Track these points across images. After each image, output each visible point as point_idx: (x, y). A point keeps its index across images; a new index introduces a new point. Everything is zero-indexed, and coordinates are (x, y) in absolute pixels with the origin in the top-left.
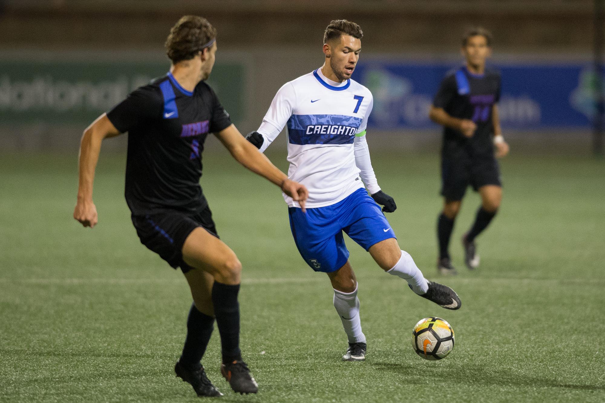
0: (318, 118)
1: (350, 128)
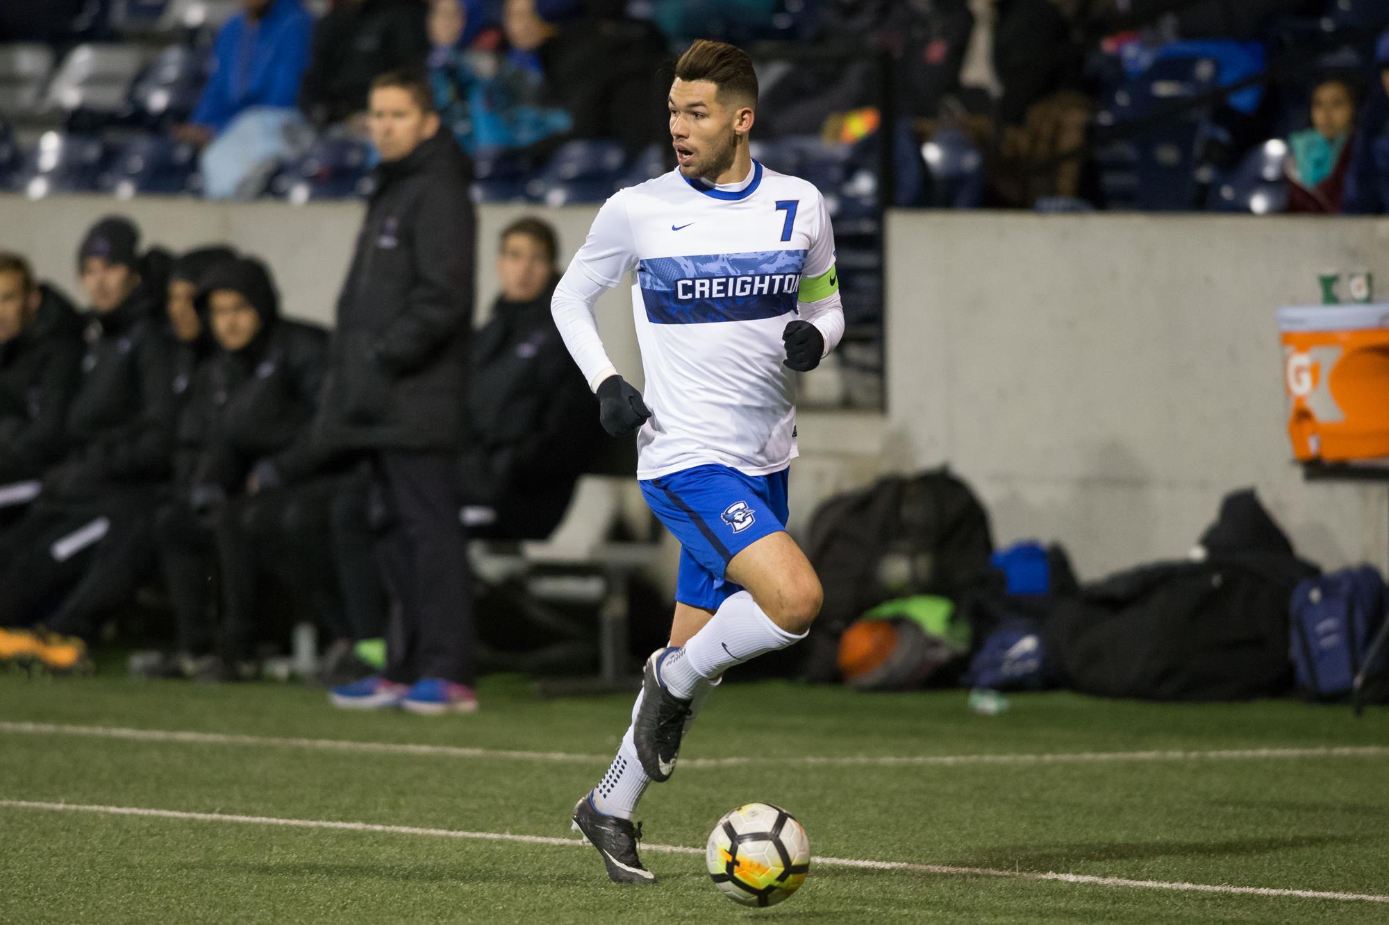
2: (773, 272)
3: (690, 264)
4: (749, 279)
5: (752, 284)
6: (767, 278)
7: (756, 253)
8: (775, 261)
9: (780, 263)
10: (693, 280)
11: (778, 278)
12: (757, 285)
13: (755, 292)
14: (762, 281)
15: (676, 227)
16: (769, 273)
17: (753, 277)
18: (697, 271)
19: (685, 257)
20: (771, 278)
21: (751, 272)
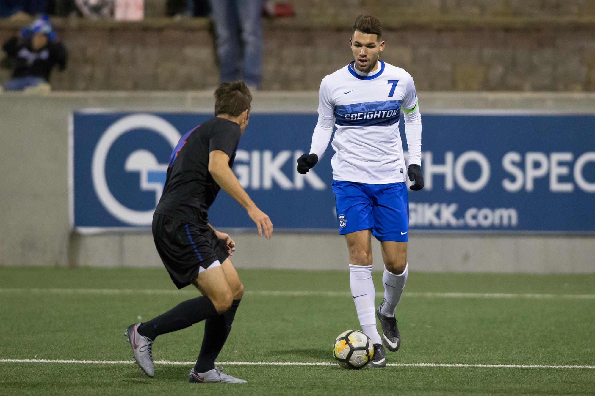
0: (353, 108)
1: (386, 111)
2: (383, 110)
3: (350, 108)
4: (373, 113)
5: (374, 114)
6: (380, 112)
7: (376, 102)
8: (384, 105)
9: (386, 106)
10: (351, 114)
11: (384, 112)
12: (376, 115)
13: (375, 117)
14: (378, 113)
15: (346, 92)
16: (381, 110)
17: (374, 112)
18: (352, 111)
19: (348, 105)
20: (381, 112)
21: (374, 110)
